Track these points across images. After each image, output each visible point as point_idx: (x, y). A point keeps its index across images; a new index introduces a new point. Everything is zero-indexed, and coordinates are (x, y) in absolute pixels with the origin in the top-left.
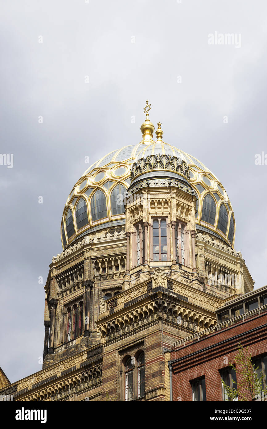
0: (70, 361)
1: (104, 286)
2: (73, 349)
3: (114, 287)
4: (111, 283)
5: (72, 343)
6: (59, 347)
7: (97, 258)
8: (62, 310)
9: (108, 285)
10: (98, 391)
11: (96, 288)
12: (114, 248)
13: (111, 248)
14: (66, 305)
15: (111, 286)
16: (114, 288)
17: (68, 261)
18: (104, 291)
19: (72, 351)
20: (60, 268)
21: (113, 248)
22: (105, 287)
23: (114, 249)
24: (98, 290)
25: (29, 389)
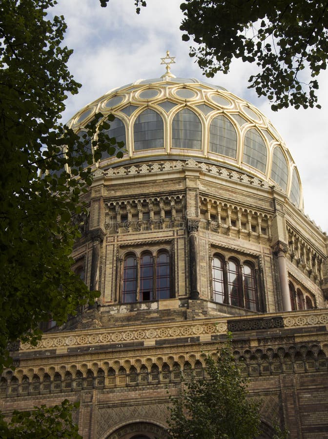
0: (178, 327)
1: (214, 240)
2: (155, 315)
3: (230, 247)
4: (226, 240)
5: (149, 307)
6: (109, 306)
7: (207, 195)
8: (115, 252)
9: (221, 242)
10: (263, 388)
11: (201, 238)
12: (235, 193)
13: (229, 191)
14: (122, 247)
15: (226, 244)
16: (230, 249)
17: (141, 183)
18: (213, 246)
19: (152, 318)
20: (117, 189)
21: (232, 192)
22: (217, 243)
23: (234, 195)
24: (204, 241)
25: (58, 352)
